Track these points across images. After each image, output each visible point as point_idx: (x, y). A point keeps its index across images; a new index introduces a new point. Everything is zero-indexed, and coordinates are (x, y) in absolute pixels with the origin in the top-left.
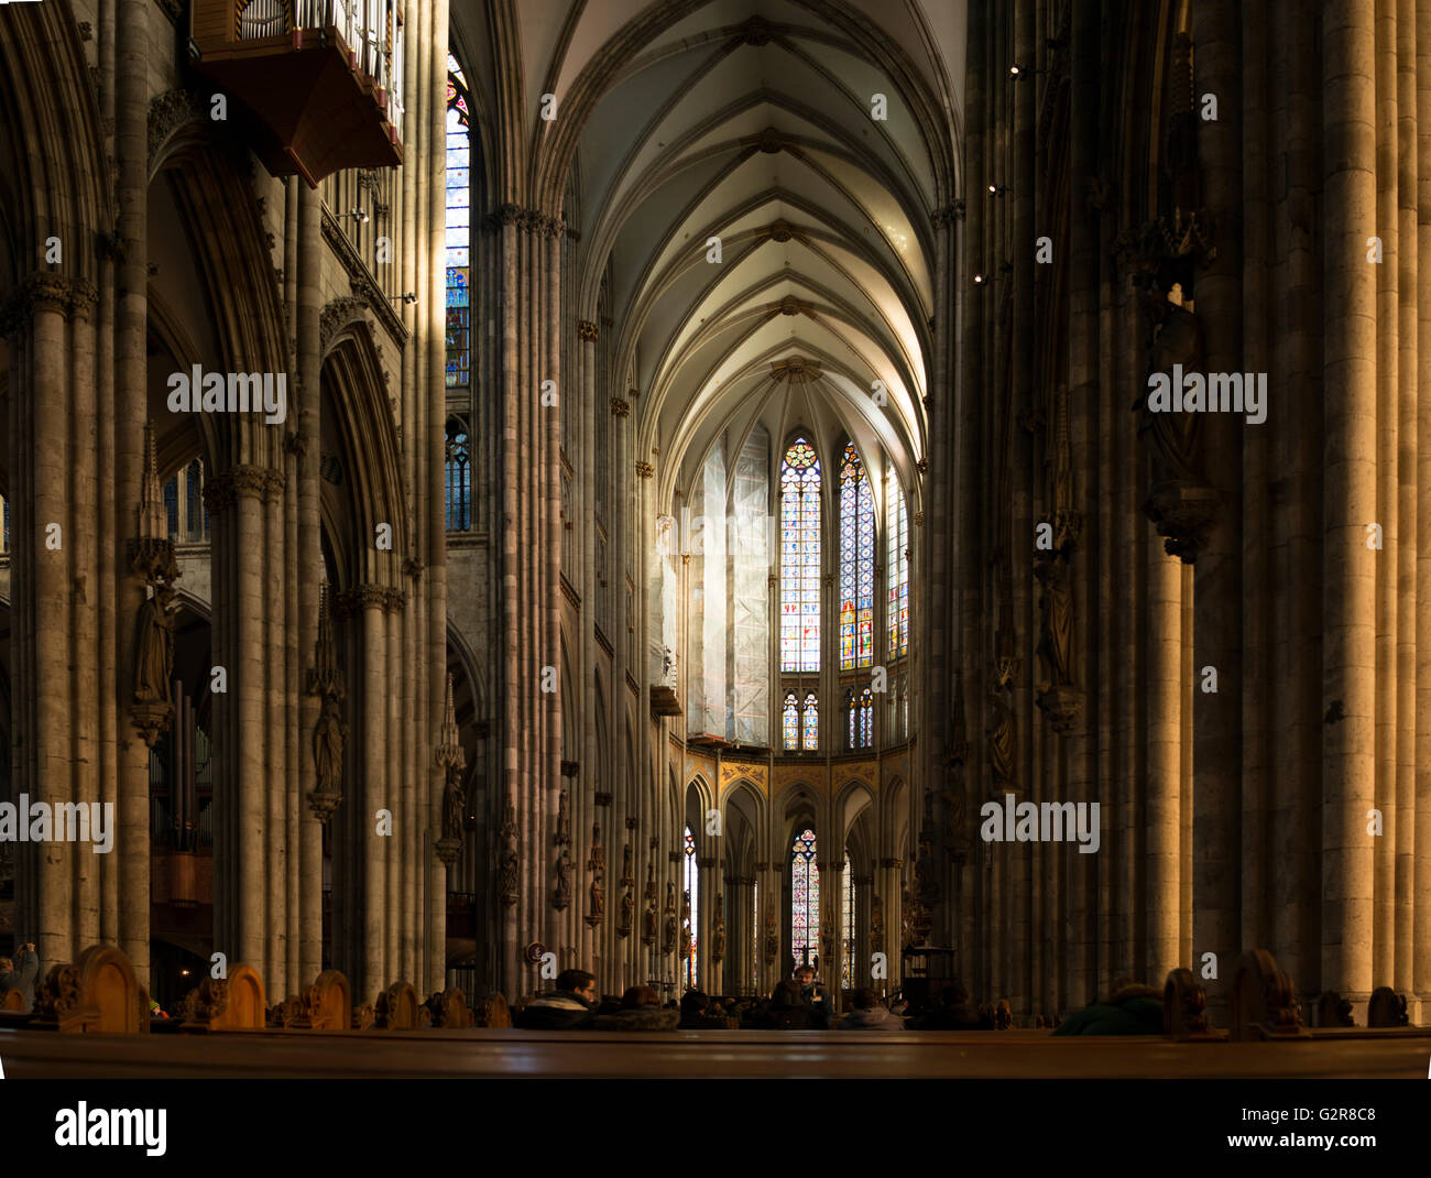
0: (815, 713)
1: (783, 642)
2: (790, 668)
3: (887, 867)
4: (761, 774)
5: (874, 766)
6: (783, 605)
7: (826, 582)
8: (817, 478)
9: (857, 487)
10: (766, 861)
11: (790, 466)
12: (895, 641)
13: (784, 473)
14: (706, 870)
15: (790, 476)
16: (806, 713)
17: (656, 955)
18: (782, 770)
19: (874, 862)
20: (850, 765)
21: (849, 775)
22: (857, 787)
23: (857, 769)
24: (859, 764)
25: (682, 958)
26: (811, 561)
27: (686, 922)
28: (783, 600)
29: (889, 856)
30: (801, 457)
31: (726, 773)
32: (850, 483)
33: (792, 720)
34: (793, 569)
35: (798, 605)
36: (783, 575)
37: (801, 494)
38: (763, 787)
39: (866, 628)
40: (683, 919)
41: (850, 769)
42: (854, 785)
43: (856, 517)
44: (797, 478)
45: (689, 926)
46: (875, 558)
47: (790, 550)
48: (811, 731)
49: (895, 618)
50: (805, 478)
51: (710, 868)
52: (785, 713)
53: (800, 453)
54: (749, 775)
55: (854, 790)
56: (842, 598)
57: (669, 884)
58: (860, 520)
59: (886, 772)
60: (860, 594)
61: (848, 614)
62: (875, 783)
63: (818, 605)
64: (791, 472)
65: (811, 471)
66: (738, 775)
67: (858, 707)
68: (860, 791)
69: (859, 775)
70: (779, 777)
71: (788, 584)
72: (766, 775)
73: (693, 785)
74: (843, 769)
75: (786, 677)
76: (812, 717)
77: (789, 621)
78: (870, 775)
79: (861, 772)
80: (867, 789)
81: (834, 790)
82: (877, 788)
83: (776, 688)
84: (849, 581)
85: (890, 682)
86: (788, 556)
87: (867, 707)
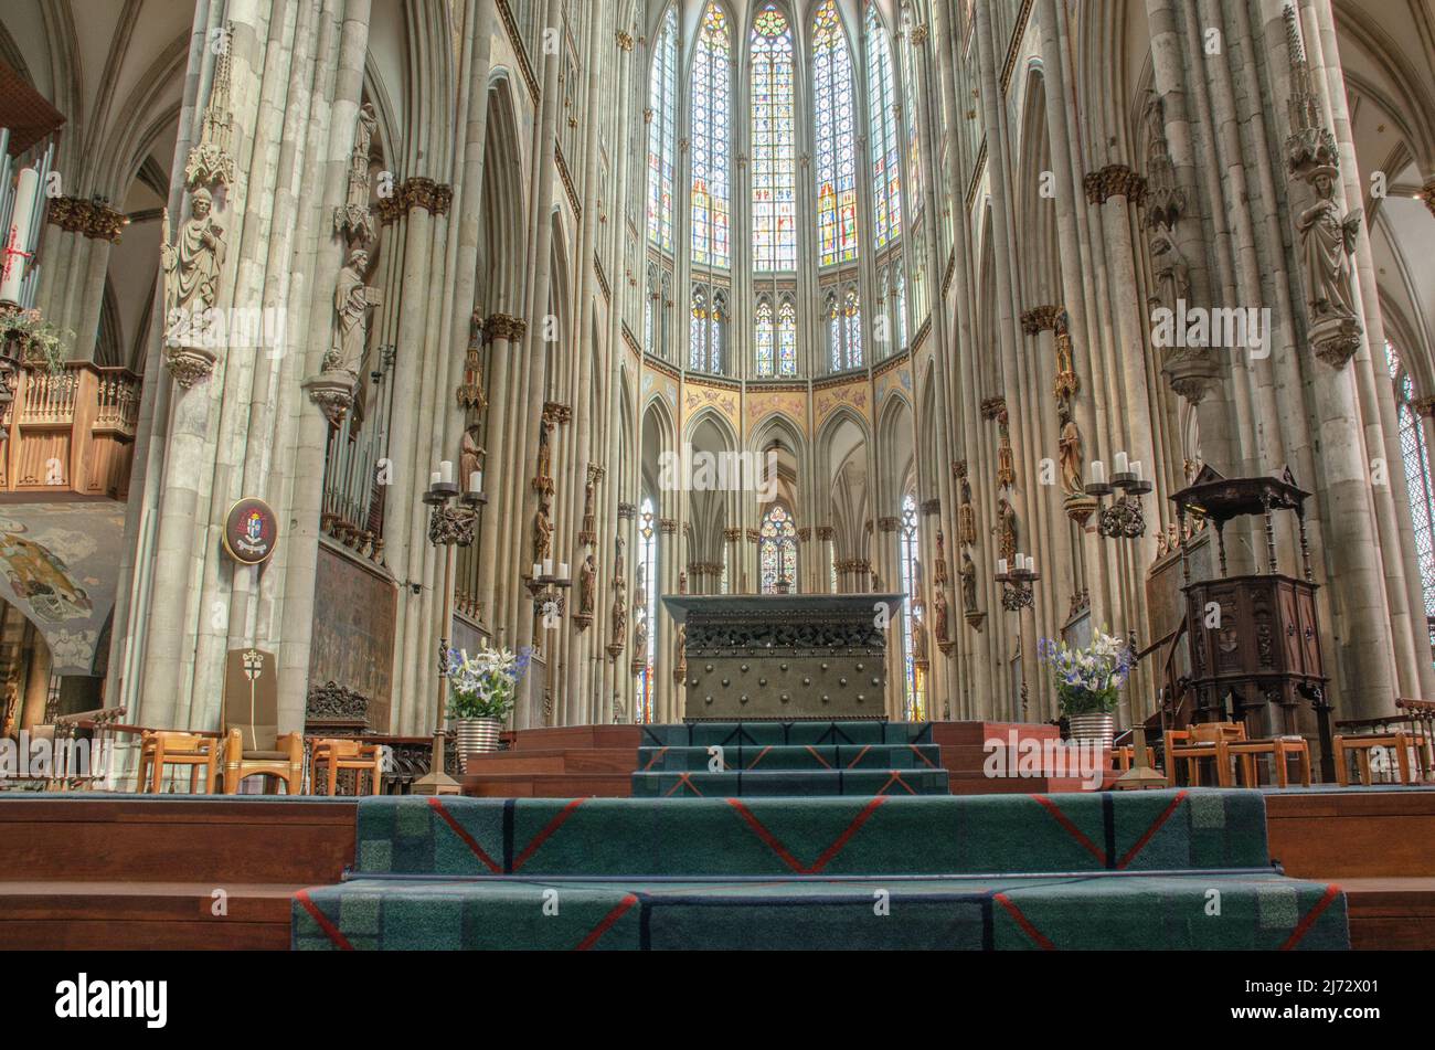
0: (792, 327)
1: (755, 234)
2: (763, 267)
3: (887, 530)
4: (731, 403)
5: (864, 387)
6: (754, 191)
7: (801, 163)
8: (788, 47)
9: (831, 55)
10: (738, 526)
11: (759, 35)
12: (883, 223)
13: (753, 42)
14: (666, 536)
15: (761, 45)
16: (782, 327)
17: (599, 659)
18: (757, 398)
19: (869, 526)
20: (835, 389)
21: (834, 403)
22: (844, 420)
23: (847, 394)
24: (845, 388)
25: (635, 672)
26: (784, 140)
27: (641, 614)
28: (754, 185)
29: (888, 515)
30: (771, 24)
31: (690, 400)
32: (823, 50)
33: (765, 335)
34: (764, 149)
35: (771, 191)
36: (754, 156)
37: (772, 65)
38: (733, 420)
39: (848, 214)
40: (636, 608)
41: (836, 395)
42: (841, 417)
43: (831, 87)
44: (767, 48)
45: (645, 620)
46: (855, 131)
47: (761, 127)
48: (788, 350)
49: (882, 195)
50: (777, 48)
51: (671, 532)
52: (757, 328)
53: (770, 21)
54: (717, 404)
55: (842, 422)
56: (819, 180)
57: (617, 542)
58: (836, 90)
59: (880, 394)
60: (839, 174)
61: (827, 199)
62: (866, 411)
63: (793, 191)
64: (761, 41)
65: (782, 40)
66: (705, 403)
67: (843, 313)
68: (848, 425)
69: (848, 401)
70: (751, 407)
71: (760, 167)
72: (737, 406)
73: (651, 412)
74: (828, 394)
75: (758, 277)
76: (788, 333)
77: (761, 209)
78: (860, 400)
79: (850, 394)
80: (858, 420)
81: (817, 425)
82: (869, 417)
83: (747, 290)
84: (827, 159)
85: (880, 274)
86: (760, 137)
87: (851, 316)
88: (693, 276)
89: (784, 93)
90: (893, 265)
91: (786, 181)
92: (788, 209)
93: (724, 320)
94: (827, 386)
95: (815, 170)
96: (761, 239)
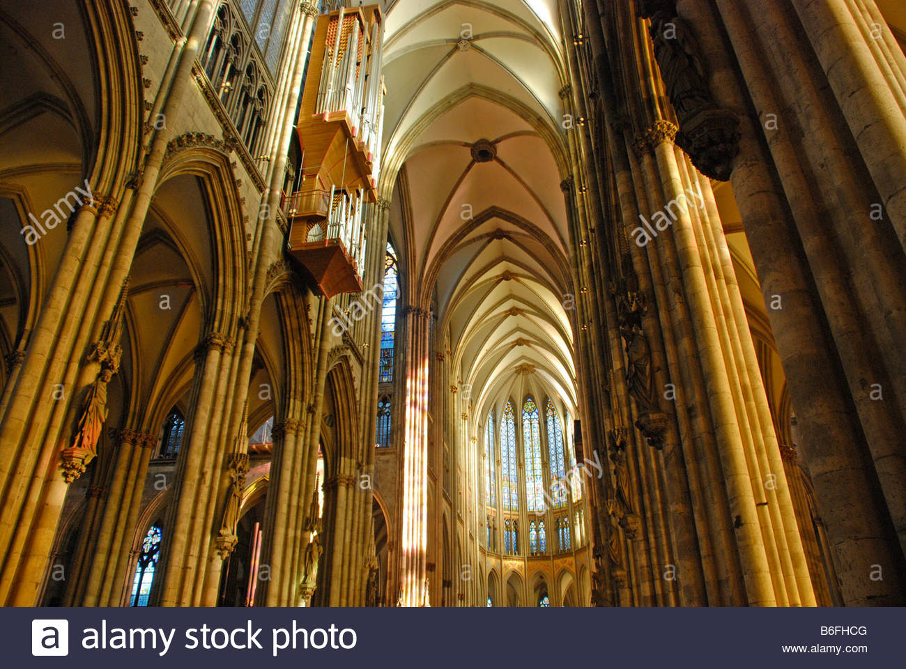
0: (544, 532)
1: (527, 495)
2: (531, 509)
4: (521, 567)
5: (572, 559)
6: (527, 477)
7: (544, 465)
8: (537, 417)
9: (554, 420)
11: (525, 412)
13: (523, 415)
15: (526, 416)
16: (540, 532)
18: (531, 564)
20: (561, 559)
21: (561, 565)
22: (565, 572)
23: (565, 561)
24: (565, 559)
26: (537, 455)
28: (526, 475)
30: (530, 407)
31: (506, 566)
32: (550, 418)
33: (534, 536)
34: (530, 460)
35: (533, 477)
36: (526, 463)
37: (531, 424)
38: (522, 573)
41: (561, 562)
42: (563, 572)
43: (554, 433)
44: (529, 417)
47: (528, 450)
48: (543, 543)
50: (532, 417)
52: (530, 533)
53: (529, 405)
54: (516, 568)
55: (564, 574)
56: (551, 472)
59: (578, 563)
60: (559, 470)
61: (555, 480)
62: (573, 569)
63: (541, 476)
64: (526, 414)
65: (534, 413)
66: (511, 567)
67: (563, 529)
68: (567, 574)
69: (566, 565)
70: (529, 567)
71: (528, 467)
72: (523, 567)
73: (491, 574)
74: (558, 562)
75: (530, 513)
76: (542, 534)
77: (529, 485)
78: (571, 565)
79: (567, 563)
80: (571, 573)
81: (555, 574)
82: (575, 572)
83: (526, 519)
84: (554, 464)
85: (575, 514)
86: (528, 454)
87: (567, 528)
88: (504, 516)
89: (536, 435)
90: (580, 512)
91: (539, 472)
92: (540, 483)
93: (517, 532)
94: (558, 558)
95: (550, 468)
96: (530, 497)
